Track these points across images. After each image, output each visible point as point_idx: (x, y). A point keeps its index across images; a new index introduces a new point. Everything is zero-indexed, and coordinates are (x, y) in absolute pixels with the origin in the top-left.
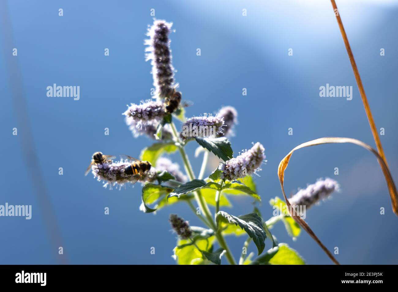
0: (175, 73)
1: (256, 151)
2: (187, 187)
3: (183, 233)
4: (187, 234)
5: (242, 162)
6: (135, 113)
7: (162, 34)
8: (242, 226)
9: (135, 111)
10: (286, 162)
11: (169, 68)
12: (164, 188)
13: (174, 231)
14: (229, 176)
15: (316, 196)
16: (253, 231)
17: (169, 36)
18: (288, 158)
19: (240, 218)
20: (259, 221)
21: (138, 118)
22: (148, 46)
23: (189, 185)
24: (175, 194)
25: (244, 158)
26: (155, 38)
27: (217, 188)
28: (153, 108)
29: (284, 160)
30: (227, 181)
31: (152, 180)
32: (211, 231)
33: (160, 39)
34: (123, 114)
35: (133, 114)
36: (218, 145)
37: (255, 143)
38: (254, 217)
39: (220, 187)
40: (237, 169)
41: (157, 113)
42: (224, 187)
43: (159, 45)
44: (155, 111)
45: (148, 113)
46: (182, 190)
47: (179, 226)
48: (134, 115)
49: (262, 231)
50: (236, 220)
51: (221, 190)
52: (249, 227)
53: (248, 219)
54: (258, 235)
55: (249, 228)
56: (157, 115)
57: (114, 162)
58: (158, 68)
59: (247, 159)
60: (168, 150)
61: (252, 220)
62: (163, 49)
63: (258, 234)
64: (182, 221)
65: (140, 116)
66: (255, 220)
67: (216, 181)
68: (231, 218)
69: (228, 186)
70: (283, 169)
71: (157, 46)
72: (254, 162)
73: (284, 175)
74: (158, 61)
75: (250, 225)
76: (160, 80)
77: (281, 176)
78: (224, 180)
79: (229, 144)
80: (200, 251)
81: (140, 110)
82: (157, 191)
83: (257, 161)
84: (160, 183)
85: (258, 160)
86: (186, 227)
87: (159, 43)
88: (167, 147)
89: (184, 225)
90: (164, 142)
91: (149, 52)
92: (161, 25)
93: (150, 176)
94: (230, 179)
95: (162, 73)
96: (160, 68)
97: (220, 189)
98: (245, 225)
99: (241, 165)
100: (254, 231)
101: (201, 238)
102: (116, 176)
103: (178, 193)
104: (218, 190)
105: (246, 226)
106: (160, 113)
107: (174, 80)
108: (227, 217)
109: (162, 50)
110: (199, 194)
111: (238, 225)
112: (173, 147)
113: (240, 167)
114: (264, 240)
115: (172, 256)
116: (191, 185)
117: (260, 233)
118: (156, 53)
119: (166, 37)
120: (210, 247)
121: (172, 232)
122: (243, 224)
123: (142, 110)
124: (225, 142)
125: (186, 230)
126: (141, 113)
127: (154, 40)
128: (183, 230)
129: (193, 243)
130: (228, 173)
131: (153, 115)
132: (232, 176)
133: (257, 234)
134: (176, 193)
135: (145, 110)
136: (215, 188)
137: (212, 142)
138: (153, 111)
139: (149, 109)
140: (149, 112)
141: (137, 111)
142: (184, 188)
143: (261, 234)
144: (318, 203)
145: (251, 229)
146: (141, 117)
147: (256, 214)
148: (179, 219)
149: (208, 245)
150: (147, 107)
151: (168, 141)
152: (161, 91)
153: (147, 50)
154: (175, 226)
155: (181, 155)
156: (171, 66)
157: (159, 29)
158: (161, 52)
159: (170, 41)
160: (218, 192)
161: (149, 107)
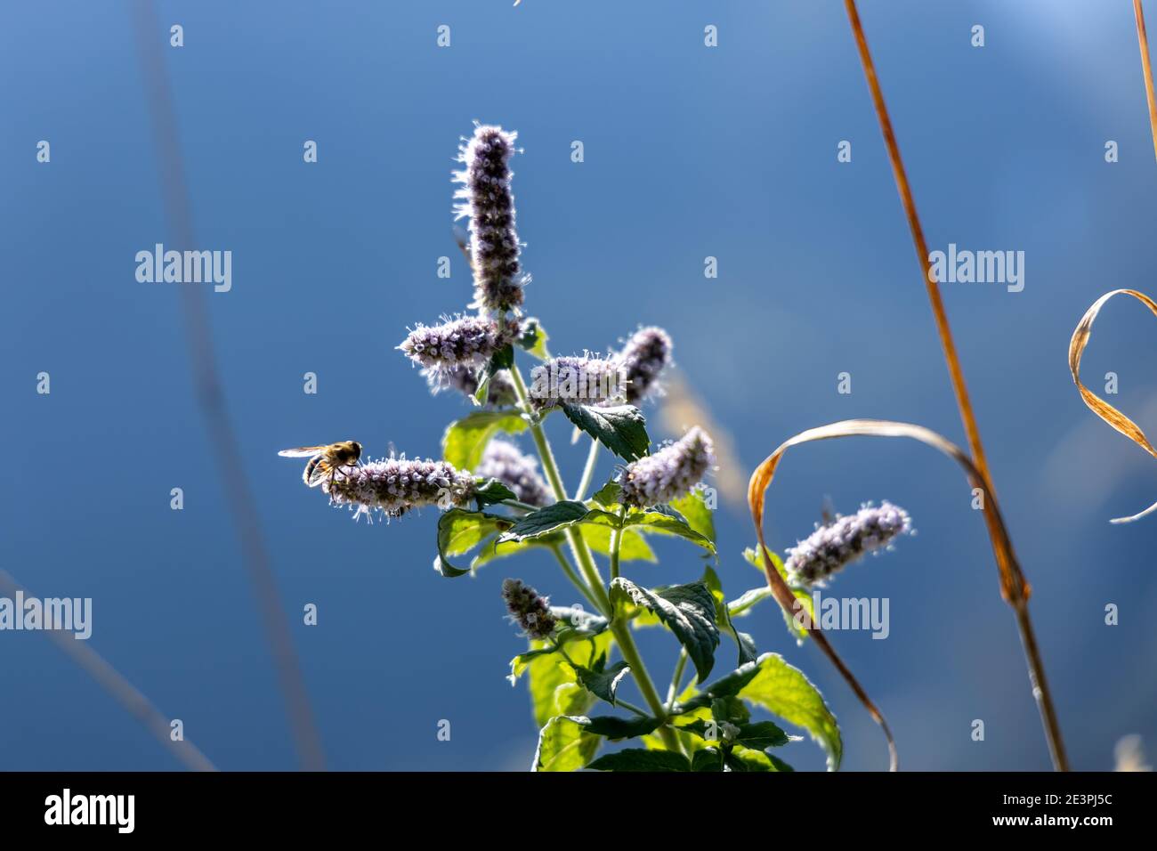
0: (522, 248)
1: (692, 446)
2: (542, 521)
3: (532, 625)
4: (544, 627)
5: (661, 468)
6: (422, 345)
7: (494, 157)
8: (663, 615)
9: (423, 342)
10: (768, 472)
11: (509, 238)
12: (491, 519)
13: (514, 618)
14: (637, 499)
15: (855, 543)
16: (688, 628)
17: (507, 161)
18: (773, 461)
19: (663, 596)
20: (707, 603)
21: (431, 357)
22: (460, 186)
23: (546, 516)
24: (513, 536)
25: (665, 460)
26: (476, 169)
27: (612, 524)
28: (467, 333)
29: (763, 467)
30: (633, 509)
31: (463, 499)
32: (602, 619)
33: (487, 171)
34: (396, 348)
35: (420, 348)
36: (614, 422)
37: (691, 427)
38: (695, 594)
39: (619, 523)
40: (650, 486)
41: (476, 346)
42: (628, 522)
43: (485, 184)
44: (473, 341)
45: (454, 346)
46: (529, 528)
47: (524, 609)
48: (421, 350)
49: (712, 628)
50: (650, 599)
51: (621, 527)
52: (680, 619)
53: (680, 598)
54: (698, 638)
55: (679, 621)
56: (478, 350)
57: (373, 460)
58: (481, 237)
59: (673, 464)
60: (508, 428)
61: (690, 600)
62: (494, 193)
63: (700, 635)
64: (532, 596)
65: (435, 354)
66: (698, 601)
67: (610, 509)
68: (640, 594)
69: (637, 519)
70: (762, 486)
71: (479, 186)
72: (686, 472)
73: (763, 500)
74: (482, 221)
75: (684, 613)
76: (487, 267)
77: (757, 504)
78: (626, 507)
79: (640, 422)
80: (574, 666)
81: (436, 339)
82: (474, 526)
83: (693, 468)
84: (481, 508)
85: (696, 466)
86: (541, 610)
87: (485, 180)
88: (505, 420)
89: (538, 606)
90: (495, 408)
91: (465, 201)
92: (490, 138)
93: (458, 491)
94: (638, 505)
95: (491, 250)
96: (486, 238)
97: (618, 525)
98: (670, 613)
99: (660, 476)
100: (691, 627)
101: (579, 636)
102: (378, 492)
103: (520, 535)
104: (614, 527)
105: (674, 615)
106: (483, 345)
107: (520, 265)
108: (631, 593)
109: (492, 197)
110: (576, 533)
111: (654, 612)
112: (517, 422)
113: (657, 480)
114: (714, 649)
115: (508, 677)
116: (551, 516)
117: (704, 632)
118: (478, 204)
119: (502, 164)
120: (597, 657)
121: (509, 620)
122: (667, 609)
123: (439, 338)
124: (632, 415)
125: (539, 619)
126: (439, 346)
127: (473, 173)
128: (532, 618)
129: (558, 647)
130: (632, 493)
131: (467, 349)
132: (641, 499)
133: (696, 635)
134: (514, 534)
135: (448, 340)
136: (607, 524)
137: (602, 415)
138: (466, 340)
139: (456, 336)
140: (456, 342)
141: (428, 341)
142: (535, 521)
143: (707, 636)
144: (859, 559)
145: (684, 621)
146: (439, 356)
147: (702, 587)
148: (525, 591)
149: (593, 653)
150: (452, 333)
151: (507, 407)
152: (488, 292)
153: (460, 194)
154: (514, 607)
155: (535, 440)
156: (513, 233)
157: (485, 145)
158: (489, 200)
159: (510, 175)
160: (614, 533)
161: (458, 333)
